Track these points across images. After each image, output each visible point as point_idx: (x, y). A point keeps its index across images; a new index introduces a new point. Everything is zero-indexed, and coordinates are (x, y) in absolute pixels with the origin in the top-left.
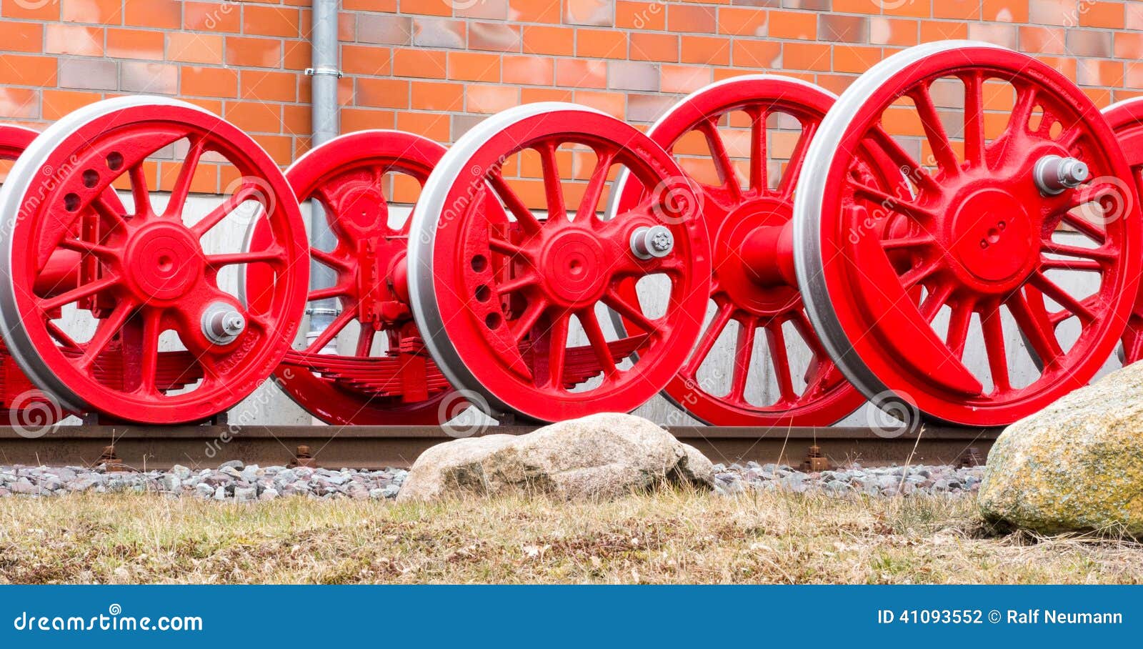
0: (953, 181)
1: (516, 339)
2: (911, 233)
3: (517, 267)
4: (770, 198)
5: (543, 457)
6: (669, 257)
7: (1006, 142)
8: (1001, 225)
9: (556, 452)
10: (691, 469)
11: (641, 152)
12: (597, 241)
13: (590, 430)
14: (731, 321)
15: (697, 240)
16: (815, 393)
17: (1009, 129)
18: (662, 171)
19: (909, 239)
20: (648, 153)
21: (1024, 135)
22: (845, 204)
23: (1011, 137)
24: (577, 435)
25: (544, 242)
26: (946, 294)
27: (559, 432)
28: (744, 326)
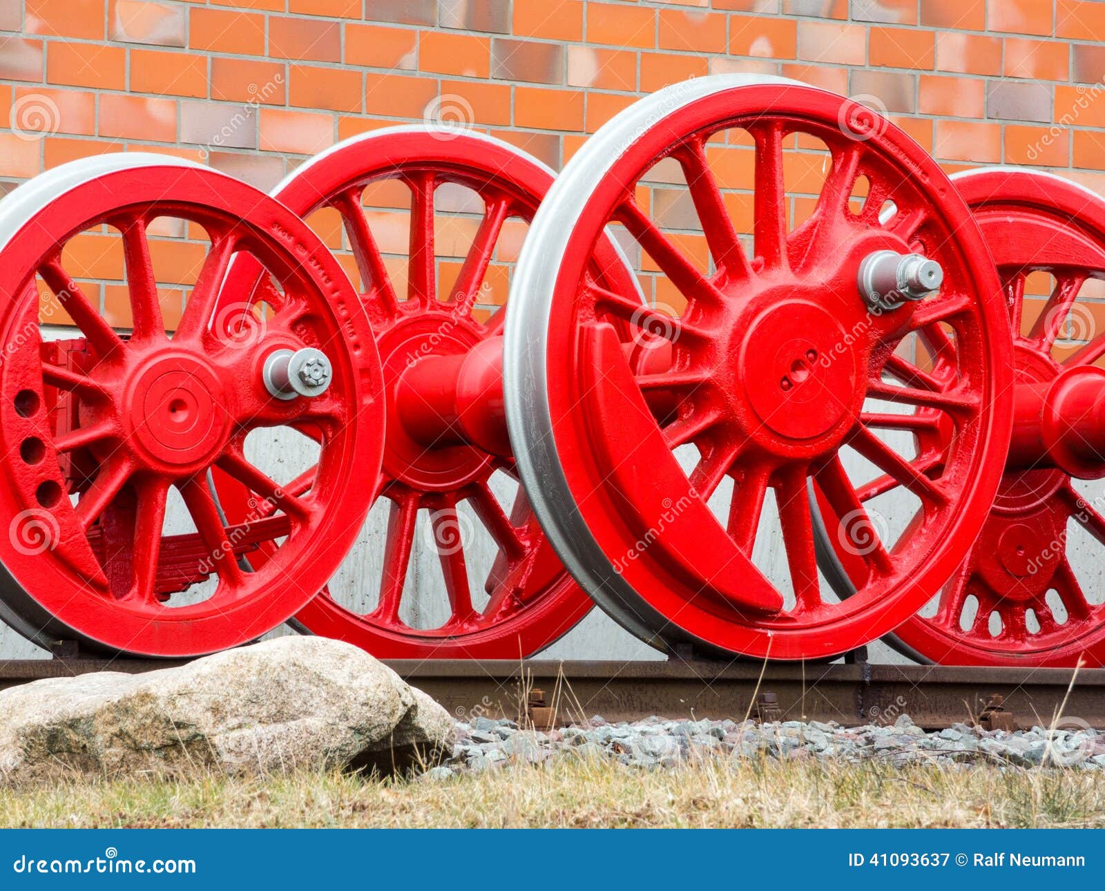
0: (739, 287)
1: (84, 523)
2: (677, 366)
3: (83, 411)
4: (441, 312)
5: (200, 709)
6: (322, 397)
7: (815, 230)
8: (811, 355)
9: (221, 699)
10: (422, 726)
11: (280, 234)
12: (210, 370)
13: (274, 664)
14: (381, 499)
15: (365, 371)
16: (504, 608)
17: (820, 209)
18: (312, 264)
19: (674, 374)
20: (290, 235)
21: (844, 219)
22: (582, 320)
23: (824, 222)
24: (253, 671)
25: (130, 370)
26: (730, 458)
27: (225, 668)
28: (400, 506)
